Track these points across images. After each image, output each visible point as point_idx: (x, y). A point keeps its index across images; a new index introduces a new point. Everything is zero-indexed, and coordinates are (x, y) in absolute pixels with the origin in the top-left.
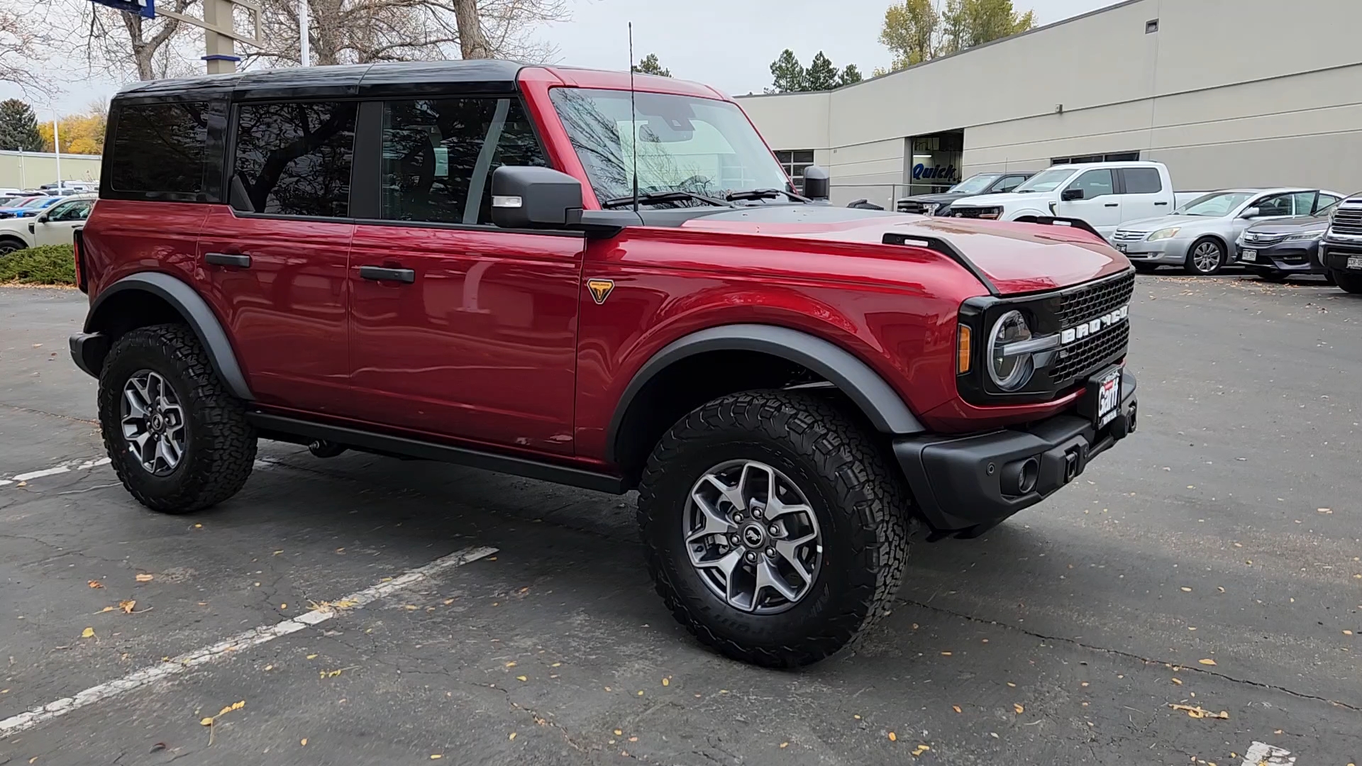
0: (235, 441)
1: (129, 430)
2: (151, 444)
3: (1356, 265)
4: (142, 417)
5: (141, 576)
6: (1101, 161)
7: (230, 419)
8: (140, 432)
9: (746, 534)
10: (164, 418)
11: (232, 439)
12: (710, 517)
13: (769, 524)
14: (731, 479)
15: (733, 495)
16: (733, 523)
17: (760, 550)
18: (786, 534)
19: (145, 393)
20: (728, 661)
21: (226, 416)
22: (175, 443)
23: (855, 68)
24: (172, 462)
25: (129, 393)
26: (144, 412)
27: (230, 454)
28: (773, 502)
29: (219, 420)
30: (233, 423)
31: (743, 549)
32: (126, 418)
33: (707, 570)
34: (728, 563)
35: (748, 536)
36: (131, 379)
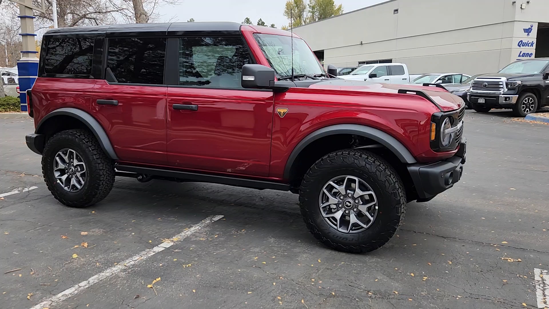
0: (108, 177)
1: (57, 174)
2: (68, 180)
3: (481, 101)
4: (64, 168)
5: (83, 232)
6: (378, 63)
7: (106, 168)
8: (62, 175)
9: (345, 203)
10: (75, 169)
11: (107, 176)
12: (331, 198)
13: (354, 199)
14: (339, 182)
15: (341, 189)
16: (339, 199)
17: (351, 209)
18: (362, 203)
19: (66, 158)
20: (338, 252)
21: (104, 166)
22: (81, 179)
23: (274, 25)
24: (79, 187)
25: (57, 158)
26: (64, 166)
27: (106, 182)
28: (358, 190)
29: (102, 168)
30: (107, 169)
31: (344, 209)
32: (55, 169)
33: (328, 218)
34: (338, 215)
35: (346, 204)
36: (59, 152)
